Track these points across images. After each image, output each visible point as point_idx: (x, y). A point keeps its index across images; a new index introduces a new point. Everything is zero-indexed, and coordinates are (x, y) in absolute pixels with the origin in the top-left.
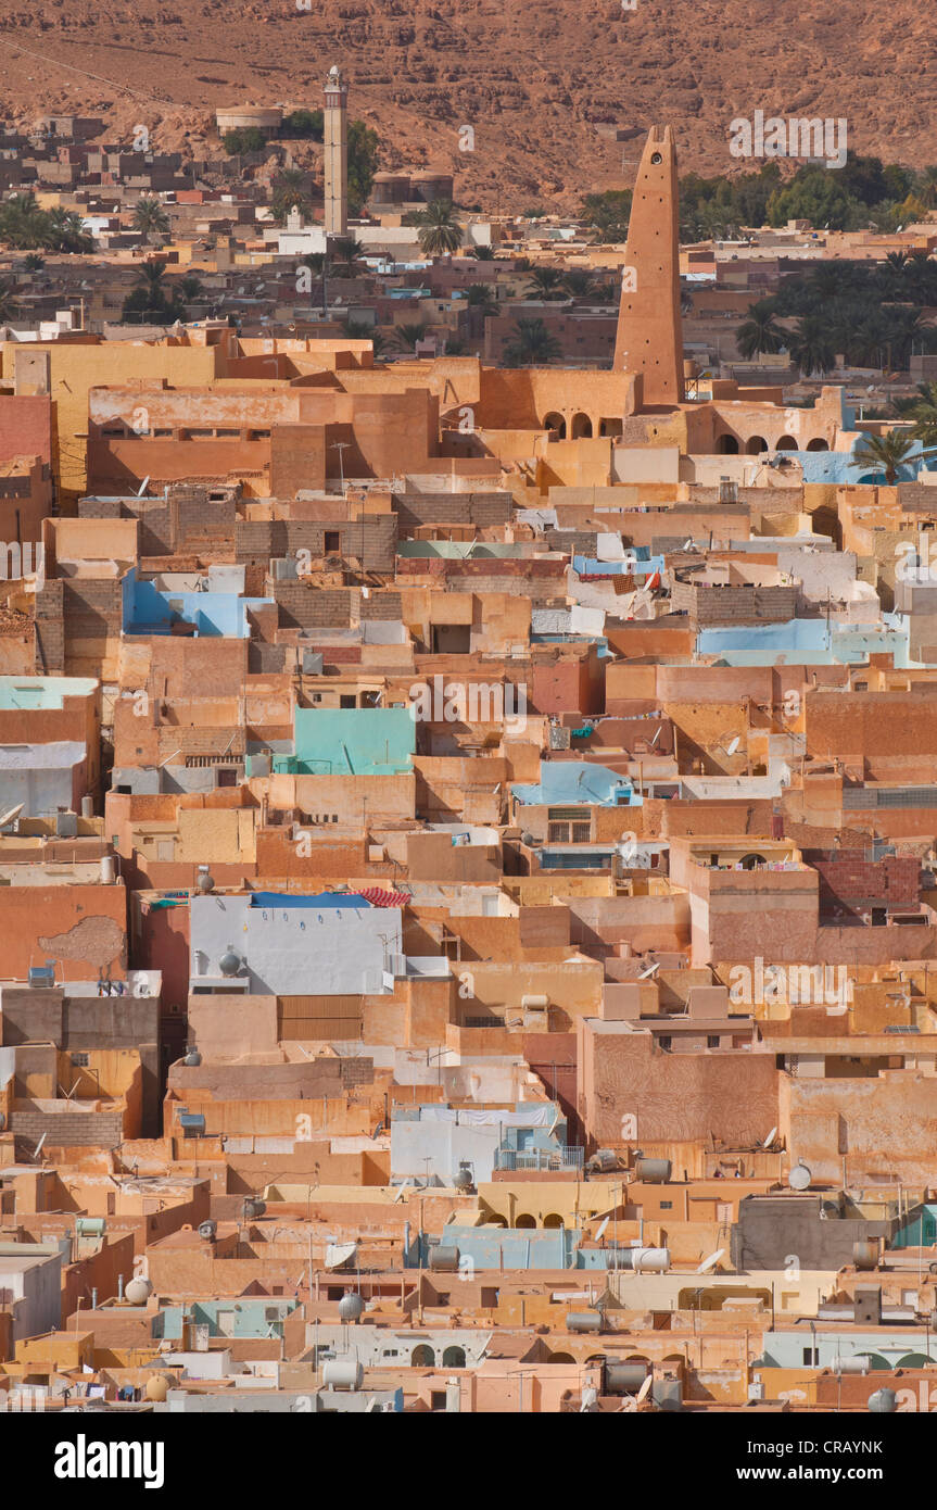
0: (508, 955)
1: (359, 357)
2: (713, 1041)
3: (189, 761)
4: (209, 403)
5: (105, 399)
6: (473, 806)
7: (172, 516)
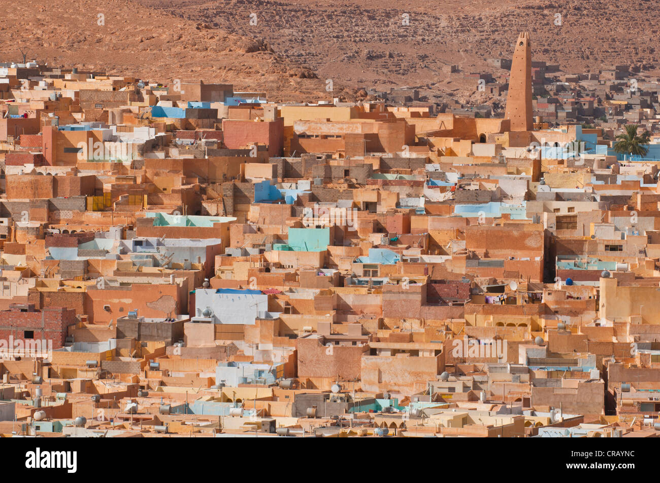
0: (310, 312)
1: (422, 114)
2: (354, 343)
3: (254, 246)
4: (333, 126)
5: (299, 124)
6: (342, 263)
7: (303, 164)
